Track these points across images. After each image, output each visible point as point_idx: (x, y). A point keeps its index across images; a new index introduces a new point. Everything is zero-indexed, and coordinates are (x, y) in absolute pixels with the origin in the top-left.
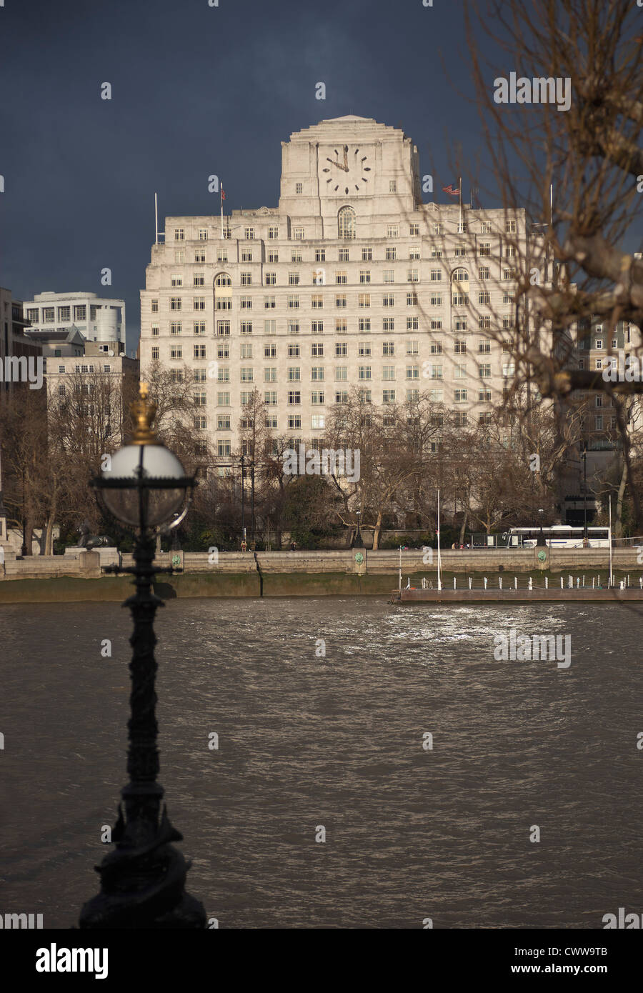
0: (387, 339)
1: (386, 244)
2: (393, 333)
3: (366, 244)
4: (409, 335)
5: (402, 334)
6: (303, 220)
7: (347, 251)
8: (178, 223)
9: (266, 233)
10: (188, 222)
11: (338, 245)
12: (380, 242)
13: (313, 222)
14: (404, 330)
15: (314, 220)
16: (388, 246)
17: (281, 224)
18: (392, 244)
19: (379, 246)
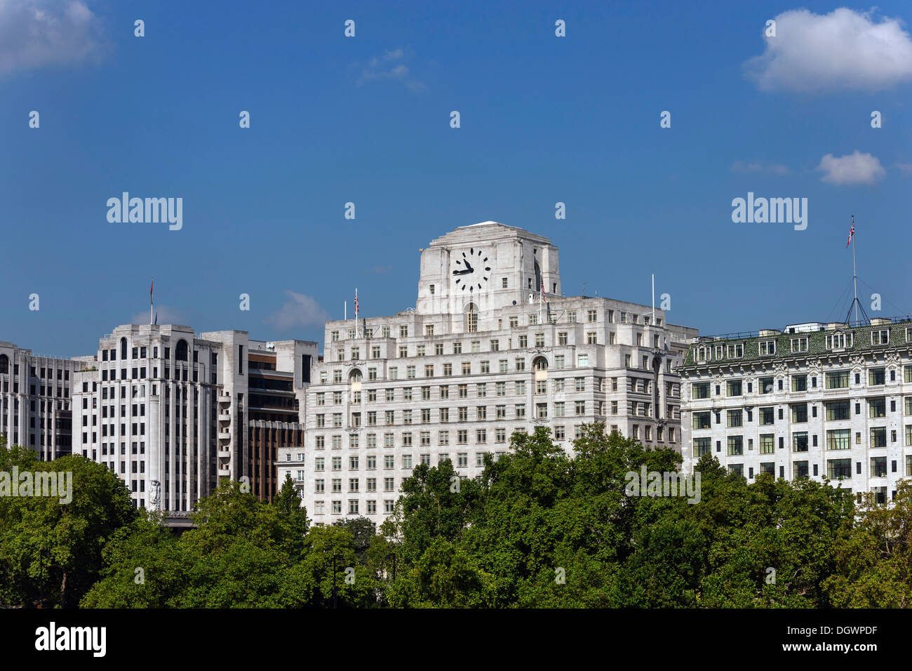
0: (480, 426)
1: (490, 336)
2: (485, 421)
3: (475, 338)
4: (498, 423)
5: (492, 421)
6: (433, 318)
7: (460, 344)
8: (334, 327)
9: (398, 331)
10: (342, 325)
11: (453, 339)
12: (486, 335)
13: (441, 319)
14: (494, 419)
15: (441, 317)
16: (492, 338)
17: (410, 323)
18: (494, 336)
19: (485, 339)
